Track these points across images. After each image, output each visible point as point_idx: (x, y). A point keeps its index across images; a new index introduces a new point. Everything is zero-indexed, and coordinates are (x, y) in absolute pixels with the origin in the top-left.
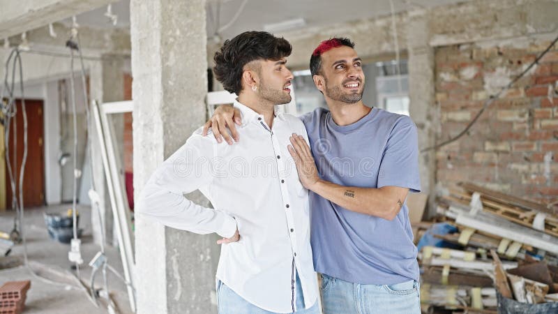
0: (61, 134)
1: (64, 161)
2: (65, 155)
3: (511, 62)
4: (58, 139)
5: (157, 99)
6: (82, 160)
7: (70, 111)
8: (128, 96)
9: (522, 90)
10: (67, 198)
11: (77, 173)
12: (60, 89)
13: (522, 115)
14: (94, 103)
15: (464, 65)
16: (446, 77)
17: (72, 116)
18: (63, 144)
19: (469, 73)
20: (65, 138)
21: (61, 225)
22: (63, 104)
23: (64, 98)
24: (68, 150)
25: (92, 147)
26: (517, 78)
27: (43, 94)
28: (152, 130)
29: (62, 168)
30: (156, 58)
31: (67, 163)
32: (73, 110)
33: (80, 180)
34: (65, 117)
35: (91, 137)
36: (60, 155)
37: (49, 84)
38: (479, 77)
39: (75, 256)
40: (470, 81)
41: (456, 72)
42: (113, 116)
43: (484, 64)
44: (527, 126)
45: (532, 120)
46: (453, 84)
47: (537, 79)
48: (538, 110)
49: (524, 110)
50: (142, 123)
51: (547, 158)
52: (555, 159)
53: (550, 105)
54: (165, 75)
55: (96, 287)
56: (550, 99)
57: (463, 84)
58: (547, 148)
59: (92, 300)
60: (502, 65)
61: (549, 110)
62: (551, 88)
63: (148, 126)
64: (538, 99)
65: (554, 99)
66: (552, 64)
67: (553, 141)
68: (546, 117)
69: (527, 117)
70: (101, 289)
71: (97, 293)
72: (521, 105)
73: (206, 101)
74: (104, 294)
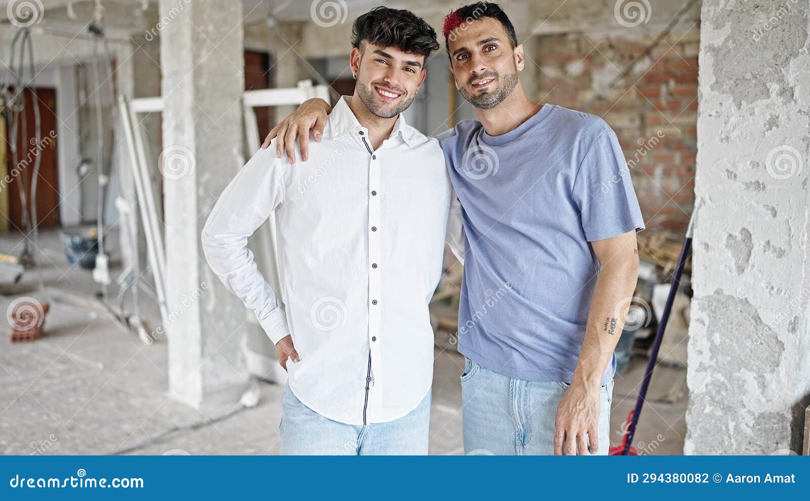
0: (80, 132)
1: (84, 169)
2: (86, 161)
3: (622, 57)
4: (75, 141)
5: (188, 99)
6: (108, 168)
7: (91, 103)
8: (158, 93)
9: (633, 90)
10: (90, 216)
11: (102, 180)
12: (77, 73)
13: (632, 120)
14: (121, 99)
15: (569, 59)
16: (550, 72)
17: (95, 110)
18: (82, 148)
19: (576, 68)
20: (85, 139)
21: (81, 247)
22: (82, 95)
23: (83, 86)
24: (90, 154)
25: (120, 151)
26: (626, 74)
27: (55, 81)
28: (183, 132)
29: (81, 178)
30: (186, 55)
31: (87, 173)
32: (97, 101)
33: (106, 188)
34: (84, 112)
35: (119, 138)
36: (78, 160)
37: (63, 68)
38: (587, 75)
39: (101, 274)
40: (577, 78)
41: (562, 65)
42: (143, 115)
43: (593, 60)
44: (637, 133)
45: (643, 127)
46: (558, 82)
47: (650, 78)
48: (650, 115)
49: (635, 114)
50: (173, 124)
51: (658, 171)
52: (667, 173)
53: (662, 109)
54: (197, 73)
55: (126, 313)
56: (663, 101)
57: (571, 82)
58: (658, 160)
59: (122, 328)
60: (612, 60)
61: (662, 114)
62: (664, 89)
63: (179, 128)
64: (650, 102)
65: (668, 103)
66: (666, 60)
67: (664, 152)
68: (658, 122)
69: (637, 122)
70: (131, 315)
71: (127, 320)
72: (631, 108)
73: (242, 101)
74: (134, 320)
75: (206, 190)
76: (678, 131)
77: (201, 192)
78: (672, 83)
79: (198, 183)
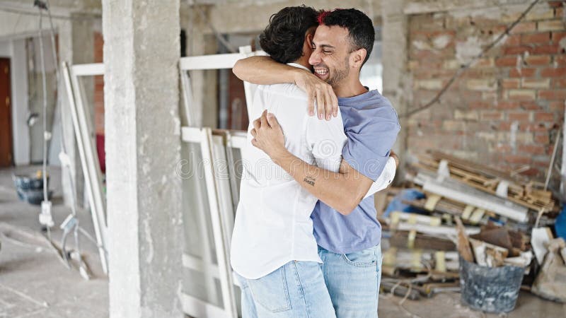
0: (30, 92)
1: (32, 122)
2: (34, 115)
3: (483, 32)
4: (25, 99)
5: (129, 63)
6: (52, 120)
7: (38, 70)
8: (99, 58)
9: (492, 61)
10: (36, 158)
11: (47, 135)
12: (27, 47)
13: (491, 85)
14: (63, 64)
15: (436, 34)
16: (419, 45)
17: (41, 74)
18: (31, 104)
19: (441, 41)
20: (33, 98)
21: (30, 187)
22: (31, 63)
23: (32, 57)
24: (37, 109)
25: (62, 109)
26: (487, 48)
27: (9, 52)
28: (124, 95)
29: (31, 128)
30: (128, 22)
31: (35, 124)
32: (42, 69)
33: (49, 142)
34: (33, 77)
35: (61, 97)
36: (28, 115)
37: (16, 42)
38: (451, 46)
39: (46, 218)
40: (442, 50)
41: (429, 40)
42: (83, 78)
43: (456, 33)
44: (495, 95)
45: (500, 90)
46: (426, 52)
47: (507, 50)
48: (506, 80)
49: (493, 80)
50: (114, 87)
51: (514, 127)
52: (521, 129)
53: (518, 76)
54: (138, 39)
55: (68, 249)
56: (519, 70)
57: (436, 52)
58: (514, 117)
59: (64, 262)
60: (473, 35)
61: (517, 80)
62: (519, 58)
63: (119, 91)
64: (507, 69)
65: (523, 70)
66: (522, 35)
67: (520, 111)
68: (514, 87)
69: (496, 86)
70: (73, 251)
71: (69, 255)
72: (491, 74)
73: (178, 66)
74: (75, 256)
75: (145, 149)
76: (531, 94)
77: (141, 152)
78: (527, 54)
79: (138, 144)
